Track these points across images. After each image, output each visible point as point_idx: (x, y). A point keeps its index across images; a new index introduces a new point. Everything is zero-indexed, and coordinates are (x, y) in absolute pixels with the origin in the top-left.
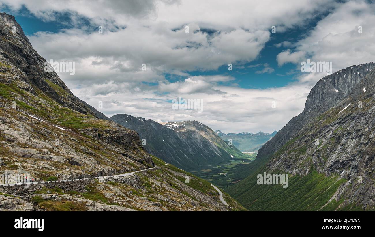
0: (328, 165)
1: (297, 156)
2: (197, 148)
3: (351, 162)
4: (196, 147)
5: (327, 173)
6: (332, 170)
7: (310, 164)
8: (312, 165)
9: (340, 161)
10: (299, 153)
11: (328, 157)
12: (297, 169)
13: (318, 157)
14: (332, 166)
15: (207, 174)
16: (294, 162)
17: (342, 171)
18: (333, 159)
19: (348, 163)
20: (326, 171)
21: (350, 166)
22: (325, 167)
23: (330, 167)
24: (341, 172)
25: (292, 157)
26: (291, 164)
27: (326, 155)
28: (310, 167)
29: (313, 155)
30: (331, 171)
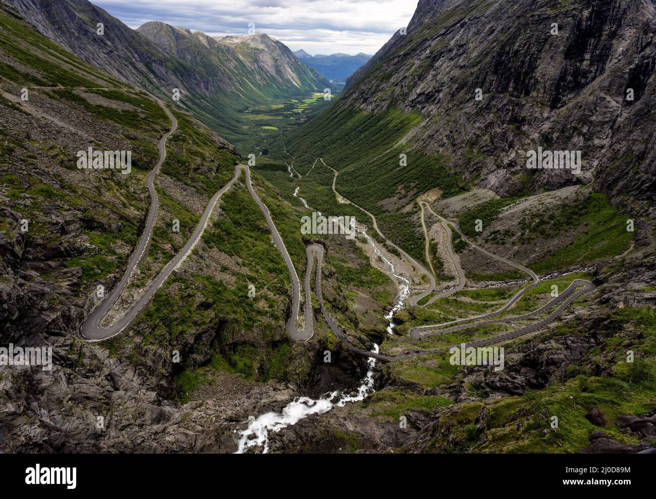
0: (411, 99)
1: (378, 86)
2: (267, 76)
3: (437, 94)
4: (266, 73)
5: (407, 110)
6: (414, 106)
7: (390, 96)
8: (393, 98)
9: (426, 92)
10: (382, 81)
11: (414, 87)
12: (374, 105)
13: (402, 87)
14: (415, 100)
15: (277, 110)
16: (373, 93)
17: (425, 107)
18: (418, 91)
19: (434, 95)
20: (406, 106)
21: (435, 100)
22: (406, 102)
23: (413, 101)
24: (423, 108)
25: (372, 87)
26: (368, 98)
27: (412, 83)
28: (388, 102)
29: (397, 85)
30: (412, 107)
